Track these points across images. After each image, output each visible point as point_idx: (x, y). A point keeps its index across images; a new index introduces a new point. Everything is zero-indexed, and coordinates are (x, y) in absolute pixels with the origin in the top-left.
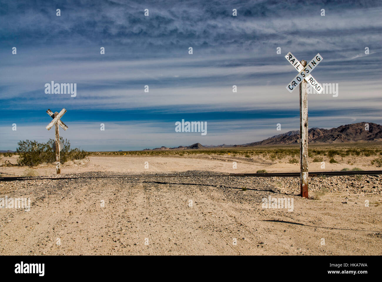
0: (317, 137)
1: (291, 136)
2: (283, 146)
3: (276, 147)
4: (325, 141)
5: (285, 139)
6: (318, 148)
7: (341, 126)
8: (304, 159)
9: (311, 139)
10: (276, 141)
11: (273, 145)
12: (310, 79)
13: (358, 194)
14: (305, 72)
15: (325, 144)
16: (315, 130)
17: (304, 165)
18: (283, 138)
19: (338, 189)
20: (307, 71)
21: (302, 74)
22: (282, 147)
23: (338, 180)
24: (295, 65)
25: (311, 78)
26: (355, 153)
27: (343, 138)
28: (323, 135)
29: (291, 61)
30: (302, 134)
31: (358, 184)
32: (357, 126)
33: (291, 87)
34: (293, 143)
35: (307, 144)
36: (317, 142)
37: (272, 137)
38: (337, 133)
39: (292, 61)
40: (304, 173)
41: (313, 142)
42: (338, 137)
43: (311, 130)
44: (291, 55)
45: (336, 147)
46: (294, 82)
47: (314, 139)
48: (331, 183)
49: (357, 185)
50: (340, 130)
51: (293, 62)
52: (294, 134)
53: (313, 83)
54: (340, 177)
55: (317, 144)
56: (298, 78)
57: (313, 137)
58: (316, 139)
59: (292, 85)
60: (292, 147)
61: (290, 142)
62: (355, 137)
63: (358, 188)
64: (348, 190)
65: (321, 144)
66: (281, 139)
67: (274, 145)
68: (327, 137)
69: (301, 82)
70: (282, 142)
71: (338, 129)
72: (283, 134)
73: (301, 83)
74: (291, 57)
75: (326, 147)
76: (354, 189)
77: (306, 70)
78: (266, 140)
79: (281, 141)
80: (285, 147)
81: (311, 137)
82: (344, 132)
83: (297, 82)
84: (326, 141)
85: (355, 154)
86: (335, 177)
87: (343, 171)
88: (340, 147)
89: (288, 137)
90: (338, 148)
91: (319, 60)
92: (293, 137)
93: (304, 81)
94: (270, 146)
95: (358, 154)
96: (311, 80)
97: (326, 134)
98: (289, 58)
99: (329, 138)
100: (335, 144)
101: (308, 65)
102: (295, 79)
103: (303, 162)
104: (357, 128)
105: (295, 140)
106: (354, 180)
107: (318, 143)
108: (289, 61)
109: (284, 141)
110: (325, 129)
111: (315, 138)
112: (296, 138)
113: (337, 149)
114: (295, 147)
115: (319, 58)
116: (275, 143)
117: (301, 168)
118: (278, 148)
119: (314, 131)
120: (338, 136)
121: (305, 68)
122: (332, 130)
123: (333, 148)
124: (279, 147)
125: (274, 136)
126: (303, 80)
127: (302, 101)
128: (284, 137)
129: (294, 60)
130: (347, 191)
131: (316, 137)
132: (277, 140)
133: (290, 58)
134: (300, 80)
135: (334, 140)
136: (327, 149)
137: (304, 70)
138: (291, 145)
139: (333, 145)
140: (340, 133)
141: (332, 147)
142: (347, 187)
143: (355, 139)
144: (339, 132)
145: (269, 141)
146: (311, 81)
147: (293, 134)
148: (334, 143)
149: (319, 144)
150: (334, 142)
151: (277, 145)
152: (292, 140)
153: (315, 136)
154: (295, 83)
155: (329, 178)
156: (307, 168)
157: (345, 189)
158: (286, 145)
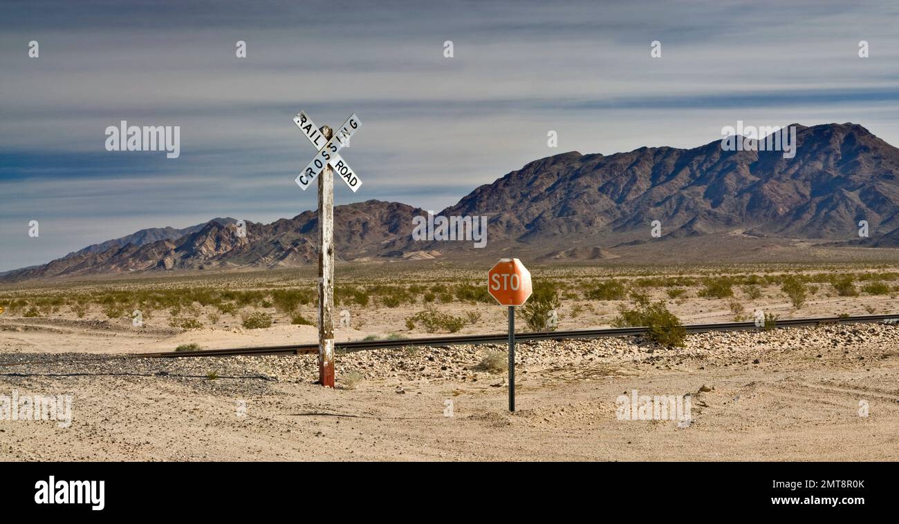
0: (229, 248)
1: (144, 246)
2: (120, 278)
3: (95, 282)
4: (253, 262)
5: (126, 255)
6: (231, 283)
7: (305, 213)
8: (328, 315)
9: (210, 256)
10: (95, 263)
11: (82, 278)
12: (338, 164)
13: (416, 381)
14: (329, 151)
15: (252, 270)
16: (223, 227)
17: (326, 327)
18: (119, 253)
19: (378, 374)
20: (334, 149)
21: (324, 154)
22: (113, 282)
23: (372, 358)
24: (311, 137)
25: (340, 161)
26: (353, 297)
27: (309, 250)
28: (247, 242)
29: (304, 128)
30: (324, 269)
31: (413, 364)
32: (354, 213)
33: (304, 179)
34: (152, 268)
35: (332, 287)
36: (228, 263)
37: (80, 252)
38: (292, 235)
39: (306, 127)
40: (326, 341)
41: (215, 264)
42: (296, 249)
43: (212, 227)
44: (304, 117)
45: (288, 280)
46: (310, 170)
47: (219, 254)
48: (360, 364)
49: (412, 366)
50: (299, 225)
51: (309, 130)
52: (154, 240)
53: (344, 171)
54: (373, 352)
55: (228, 271)
56: (317, 163)
57: (216, 250)
58: (225, 255)
59: (306, 176)
60: (147, 280)
61: (142, 266)
62: (347, 248)
63: (414, 370)
64: (396, 375)
65: (241, 271)
66: (110, 255)
67: (89, 277)
68: (260, 249)
69: (321, 169)
70: (113, 267)
71: (295, 223)
72: (119, 240)
73: (322, 172)
74: (304, 120)
75: (259, 280)
76: (406, 373)
77: (331, 146)
78: (59, 260)
79: (111, 261)
80: (123, 281)
81: (211, 248)
82: (313, 230)
83: (315, 169)
84: (257, 260)
85: (354, 300)
86: (363, 351)
87: (366, 341)
88: (301, 280)
89: (134, 250)
90: (294, 281)
91: (354, 126)
92: (153, 248)
93: (327, 168)
94: (75, 279)
95: (362, 300)
96: (340, 166)
97: (258, 238)
98: (300, 122)
99: (266, 251)
100: (287, 271)
101: (334, 137)
102: (312, 165)
103: (324, 321)
104: (353, 218)
105: (160, 257)
106: (403, 357)
107: (233, 267)
108: (301, 128)
109: (123, 264)
110: (255, 222)
111: (222, 252)
112: (160, 253)
113: (293, 285)
114: (157, 281)
115: (355, 124)
116: (90, 271)
117: (320, 332)
118: (102, 288)
119: (221, 228)
120: (295, 244)
121: (330, 141)
122: (276, 226)
123: (279, 284)
124: (105, 283)
125: (89, 248)
126: (325, 166)
127: (324, 206)
128: (120, 251)
129: (310, 126)
130: (394, 376)
131: (226, 248)
132: (99, 260)
133: (303, 122)
134: (320, 166)
135: (282, 258)
136: (260, 285)
137: (329, 146)
138: (145, 275)
139: (279, 273)
140: (300, 236)
141: (276, 279)
142: (393, 370)
143: (348, 254)
144: (296, 231)
145: (72, 264)
146: (341, 168)
147: (151, 239)
148: (283, 266)
149: (235, 270)
150: (281, 263)
151: (99, 277)
152: (147, 259)
153: (223, 245)
154: (312, 172)
155: (352, 354)
156: (332, 332)
157: (392, 373)
158: (126, 275)
